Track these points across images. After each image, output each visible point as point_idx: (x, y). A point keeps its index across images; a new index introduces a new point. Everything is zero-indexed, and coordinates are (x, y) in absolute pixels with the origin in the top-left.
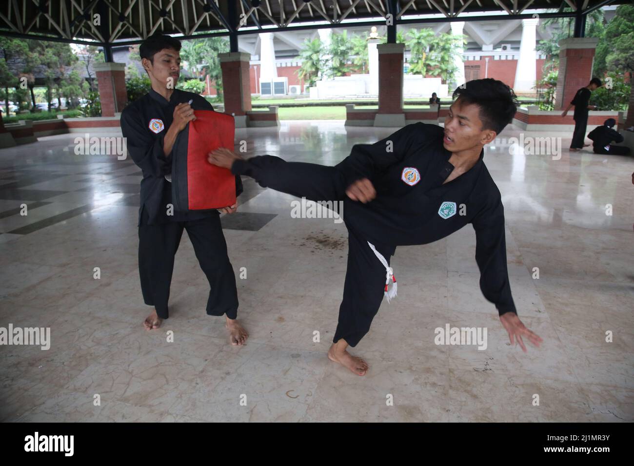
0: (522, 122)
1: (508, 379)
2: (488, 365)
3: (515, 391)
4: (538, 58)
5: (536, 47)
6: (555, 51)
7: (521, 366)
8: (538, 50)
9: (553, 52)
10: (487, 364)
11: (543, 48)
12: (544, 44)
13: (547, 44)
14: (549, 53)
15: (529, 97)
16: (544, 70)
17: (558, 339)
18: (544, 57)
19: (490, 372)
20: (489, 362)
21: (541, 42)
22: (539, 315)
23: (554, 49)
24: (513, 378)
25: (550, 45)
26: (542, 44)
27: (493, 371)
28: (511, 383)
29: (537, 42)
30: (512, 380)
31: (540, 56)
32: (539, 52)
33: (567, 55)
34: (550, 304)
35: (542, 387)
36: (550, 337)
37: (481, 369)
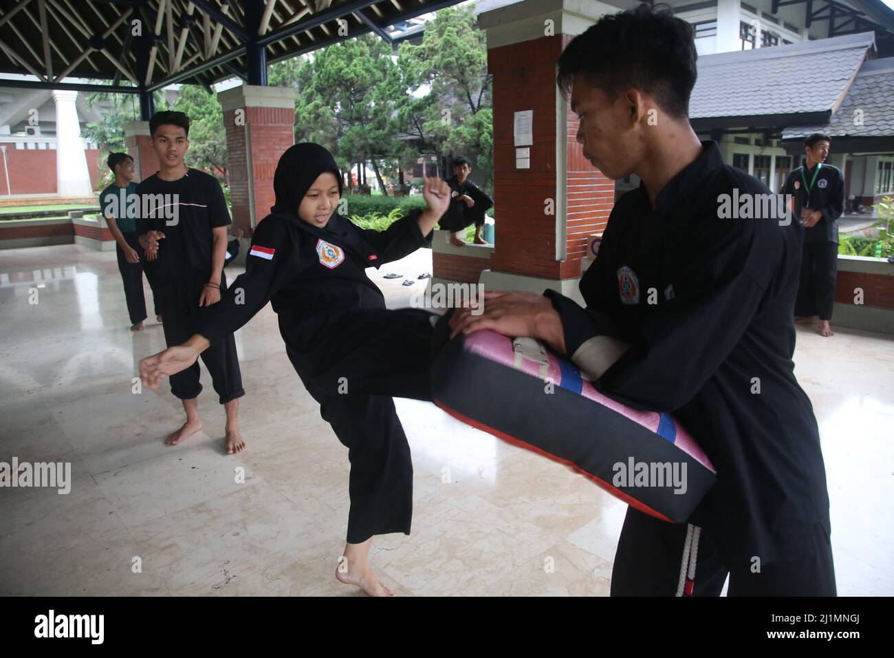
0: (93, 240)
1: (262, 575)
2: (228, 572)
3: (279, 586)
4: (86, 148)
5: (82, 132)
6: (111, 138)
7: (268, 552)
8: (86, 137)
9: (108, 140)
10: (226, 572)
11: (93, 133)
12: (92, 128)
13: (98, 129)
14: (103, 141)
15: (85, 204)
16: (100, 164)
17: (288, 500)
18: (94, 146)
19: (235, 579)
20: (227, 567)
21: (90, 125)
22: (253, 482)
23: (109, 135)
24: (267, 572)
25: (102, 130)
26: (89, 128)
27: (239, 577)
28: (268, 579)
29: (82, 125)
30: (267, 574)
31: (89, 144)
32: (87, 139)
33: (138, 143)
34: (255, 465)
35: (305, 563)
36: (277, 503)
37: (222, 582)
